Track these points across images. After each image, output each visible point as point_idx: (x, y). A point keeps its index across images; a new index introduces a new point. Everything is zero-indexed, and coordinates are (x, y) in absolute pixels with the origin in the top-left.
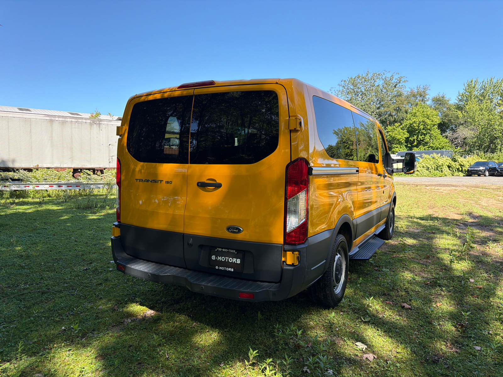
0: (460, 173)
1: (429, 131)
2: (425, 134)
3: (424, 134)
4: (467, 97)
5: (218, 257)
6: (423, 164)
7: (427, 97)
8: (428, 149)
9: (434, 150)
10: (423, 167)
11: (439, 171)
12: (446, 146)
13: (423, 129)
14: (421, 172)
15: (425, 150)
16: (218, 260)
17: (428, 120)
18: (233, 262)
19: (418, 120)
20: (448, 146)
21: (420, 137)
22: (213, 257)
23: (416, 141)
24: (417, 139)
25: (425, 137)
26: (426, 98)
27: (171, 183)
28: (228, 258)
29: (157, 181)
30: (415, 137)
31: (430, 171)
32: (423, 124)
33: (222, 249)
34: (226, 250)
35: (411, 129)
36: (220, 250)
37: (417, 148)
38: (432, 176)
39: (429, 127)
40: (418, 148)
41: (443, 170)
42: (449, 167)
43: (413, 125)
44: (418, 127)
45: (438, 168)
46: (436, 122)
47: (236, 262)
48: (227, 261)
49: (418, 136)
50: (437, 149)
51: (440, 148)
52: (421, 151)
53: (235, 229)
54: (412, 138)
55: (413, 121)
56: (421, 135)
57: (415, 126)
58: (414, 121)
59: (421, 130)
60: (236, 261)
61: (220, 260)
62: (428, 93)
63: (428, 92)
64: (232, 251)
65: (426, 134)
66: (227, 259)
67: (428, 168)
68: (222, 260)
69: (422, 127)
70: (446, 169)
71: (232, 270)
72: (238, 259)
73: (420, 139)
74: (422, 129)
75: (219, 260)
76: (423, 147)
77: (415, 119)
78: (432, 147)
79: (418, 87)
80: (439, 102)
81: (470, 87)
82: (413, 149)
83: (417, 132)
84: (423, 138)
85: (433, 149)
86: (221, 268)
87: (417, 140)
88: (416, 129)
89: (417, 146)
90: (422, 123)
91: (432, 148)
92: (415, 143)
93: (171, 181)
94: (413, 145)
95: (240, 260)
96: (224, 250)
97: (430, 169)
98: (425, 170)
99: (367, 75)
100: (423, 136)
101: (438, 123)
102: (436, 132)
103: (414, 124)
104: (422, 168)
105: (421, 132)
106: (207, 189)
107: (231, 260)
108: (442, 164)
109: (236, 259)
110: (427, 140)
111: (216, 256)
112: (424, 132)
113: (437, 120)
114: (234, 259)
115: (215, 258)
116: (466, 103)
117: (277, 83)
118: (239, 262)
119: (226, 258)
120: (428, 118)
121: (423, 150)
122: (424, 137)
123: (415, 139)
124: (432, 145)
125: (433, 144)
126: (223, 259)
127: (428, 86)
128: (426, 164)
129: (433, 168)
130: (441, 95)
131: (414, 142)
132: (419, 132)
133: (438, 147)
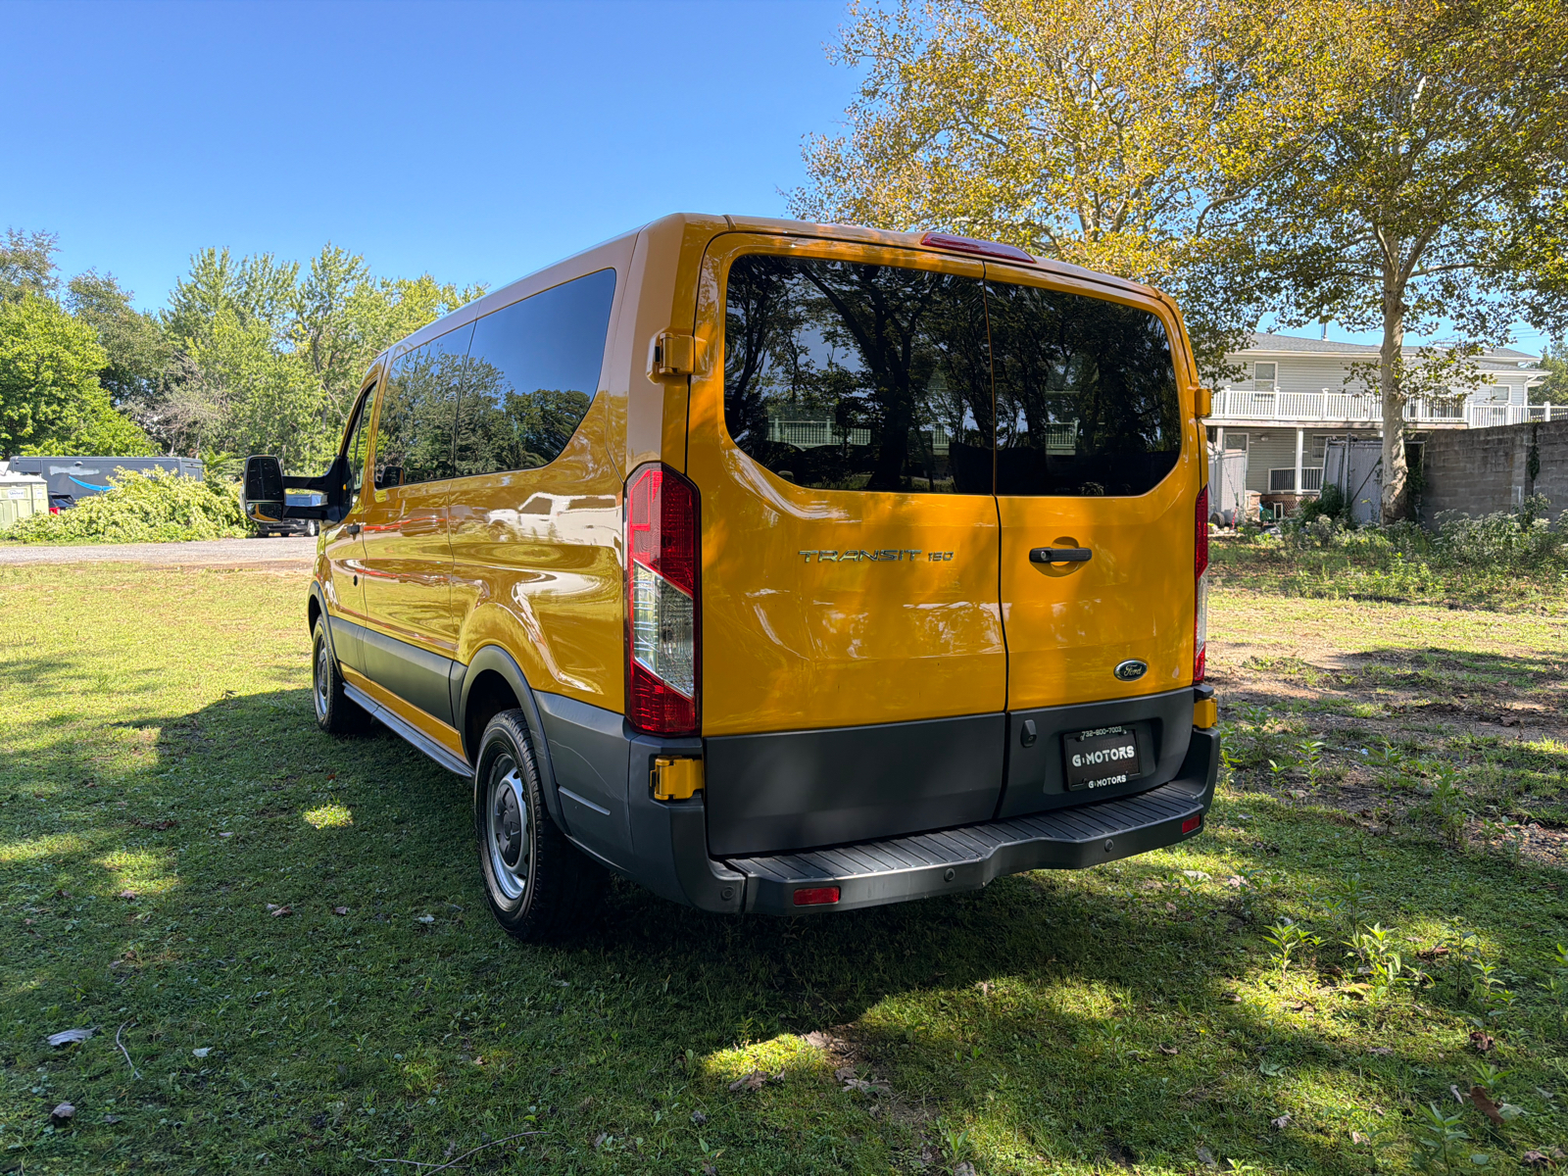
0: (236, 527)
1: (75, 392)
2: (64, 400)
3: (59, 398)
4: (203, 300)
5: (1087, 755)
6: (127, 499)
7: (52, 273)
8: (75, 451)
9: (97, 455)
10: (131, 510)
11: (178, 522)
12: (136, 443)
13: (54, 383)
14: (127, 528)
15: (65, 454)
16: (1088, 763)
17: (67, 353)
18: (1121, 757)
19: (32, 351)
20: (143, 445)
21: (43, 408)
22: (1077, 761)
23: (30, 421)
24: (34, 414)
25: (61, 412)
26: (46, 278)
27: (950, 559)
28: (1109, 751)
29: (897, 555)
30: (27, 409)
31: (152, 523)
32: (52, 367)
33: (1094, 730)
34: (1101, 731)
35: (8, 379)
36: (1090, 734)
37: (38, 445)
38: (163, 539)
39: (73, 378)
40: (41, 448)
41: (192, 519)
42: (206, 510)
43: (17, 367)
44: (37, 373)
45: (177, 513)
46: (95, 364)
47: (1125, 756)
48: (1107, 760)
49: (36, 407)
50: (107, 452)
51: (115, 450)
52: (54, 456)
53: (1136, 668)
54: (13, 411)
55: (17, 350)
56: (48, 404)
57: (24, 371)
58: (20, 354)
59: (45, 385)
60: (1126, 752)
61: (1093, 762)
62: (54, 261)
63: (52, 256)
64: (1113, 729)
65: (66, 400)
66: (1107, 756)
67: (147, 514)
68: (1099, 761)
69: (49, 375)
70: (198, 517)
71: (1123, 779)
72: (1129, 747)
73: (46, 418)
74: (49, 383)
75: (1090, 762)
76: (56, 444)
77: (23, 346)
78: (88, 446)
79: (15, 233)
80: (96, 298)
81: (210, 271)
82: (23, 450)
83: (33, 390)
84: (54, 412)
85: (95, 454)
86: (1100, 783)
87: (33, 418)
88: (29, 380)
89: (35, 439)
90: (49, 363)
91: (87, 449)
92: (29, 430)
93: (950, 554)
94: (22, 434)
95: (1132, 748)
96: (1098, 732)
97: (151, 516)
98: (138, 521)
100: (55, 407)
101: (100, 367)
102: (96, 395)
103: (20, 364)
104: (126, 514)
105: (46, 393)
106: (1051, 568)
107: (1115, 754)
108: (188, 501)
109: (1124, 748)
110: (69, 421)
111: (1083, 756)
112: (59, 395)
113: (100, 359)
114: (1120, 749)
115: (1080, 761)
116: (203, 317)
118: (1132, 754)
119: (1104, 752)
120: (67, 348)
121: (58, 454)
122: (59, 409)
123: (26, 415)
124: (86, 438)
125: (92, 436)
126: (1099, 757)
127: (50, 237)
128: (141, 502)
129: (162, 513)
130: (101, 277)
131: (24, 426)
132: (38, 394)
133: (110, 447)
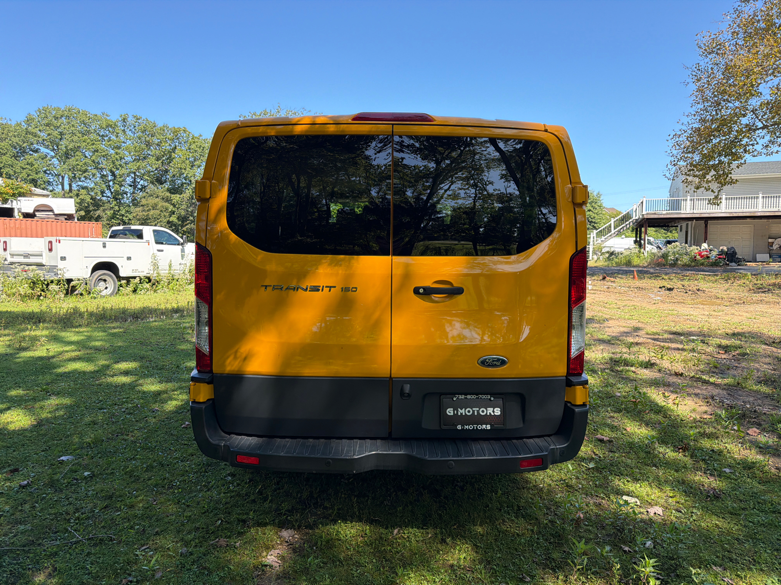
5: (459, 410)
16: (459, 414)
18: (488, 414)
22: (450, 412)
27: (356, 291)
28: (478, 409)
29: (321, 288)
33: (466, 394)
34: (474, 397)
36: (462, 397)
47: (493, 414)
48: (476, 414)
53: (495, 361)
60: (493, 412)
61: (464, 414)
64: (484, 397)
66: (476, 412)
71: (489, 427)
72: (496, 409)
75: (461, 414)
86: (467, 427)
93: (356, 288)
95: (499, 409)
96: (469, 397)
99: (278, 112)
106: (433, 297)
109: (492, 409)
114: (488, 409)
115: (452, 412)
117: (546, 131)
118: (499, 413)
119: (474, 409)
